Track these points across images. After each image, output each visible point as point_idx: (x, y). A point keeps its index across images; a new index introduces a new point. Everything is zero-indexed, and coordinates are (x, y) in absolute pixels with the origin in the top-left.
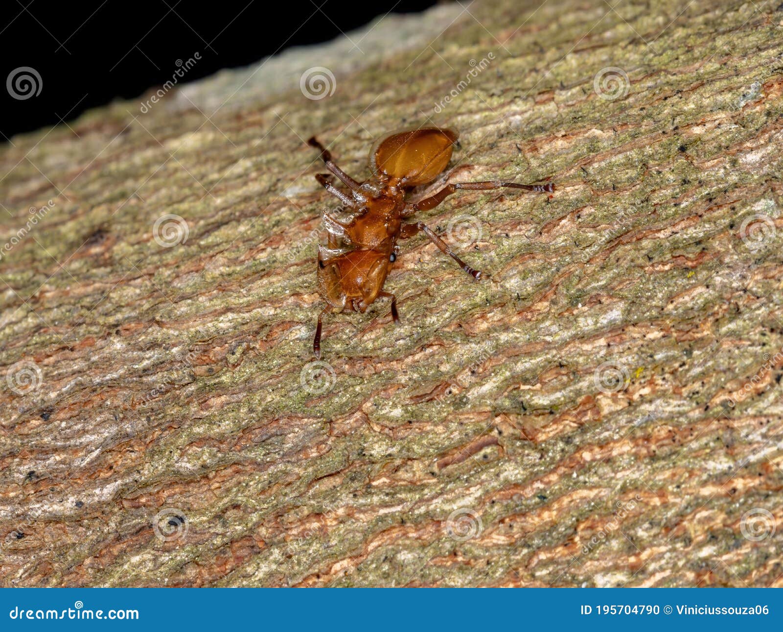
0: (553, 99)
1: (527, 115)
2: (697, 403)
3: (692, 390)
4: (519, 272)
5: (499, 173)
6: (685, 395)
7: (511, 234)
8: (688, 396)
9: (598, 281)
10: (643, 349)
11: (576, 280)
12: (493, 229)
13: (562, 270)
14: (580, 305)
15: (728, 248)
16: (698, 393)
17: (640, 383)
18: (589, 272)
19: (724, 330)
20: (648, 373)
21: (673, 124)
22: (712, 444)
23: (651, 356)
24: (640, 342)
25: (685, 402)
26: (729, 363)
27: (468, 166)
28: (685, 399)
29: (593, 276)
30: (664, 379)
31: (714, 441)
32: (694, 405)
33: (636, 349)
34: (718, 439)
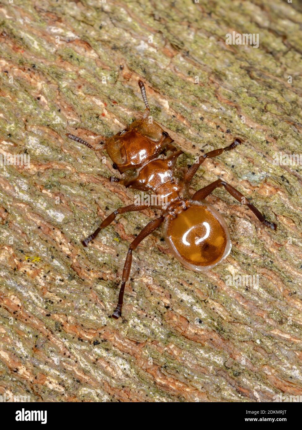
0: (172, 57)
1: (152, 50)
2: (46, 308)
3: (51, 299)
4: (43, 137)
5: (98, 69)
6: (46, 296)
7: (62, 112)
8: (46, 299)
9: (72, 187)
10: (52, 249)
11: (62, 175)
12: (58, 97)
13: (62, 162)
14: (49, 191)
15: (149, 248)
16: (52, 303)
17: (31, 265)
18: (73, 179)
19: (100, 287)
20: (40, 265)
21: (203, 147)
22: (31, 336)
23: (53, 258)
24: (55, 245)
25: (42, 300)
26: (83, 307)
27: (90, 46)
28: (43, 298)
29: (72, 184)
30: (45, 277)
31: (34, 336)
32: (45, 306)
33: (50, 245)
34: (37, 336)
